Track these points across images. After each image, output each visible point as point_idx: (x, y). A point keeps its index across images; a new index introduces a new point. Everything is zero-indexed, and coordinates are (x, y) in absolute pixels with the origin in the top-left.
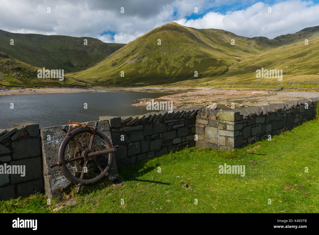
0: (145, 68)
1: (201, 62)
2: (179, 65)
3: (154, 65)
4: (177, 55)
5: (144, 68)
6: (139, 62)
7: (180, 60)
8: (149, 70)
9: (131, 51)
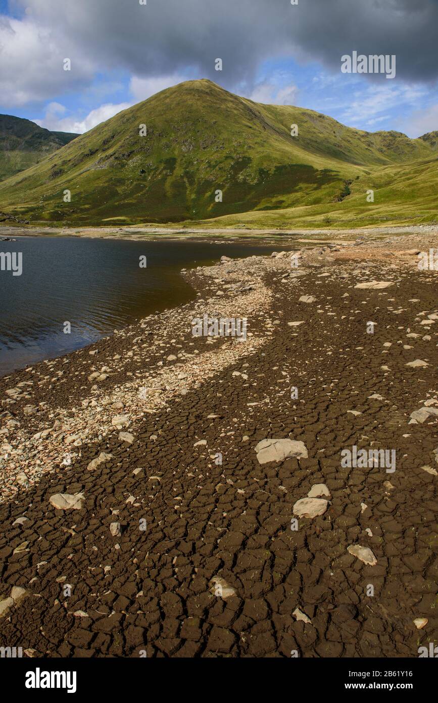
0: (135, 183)
1: (275, 171)
2: (222, 176)
3: (158, 175)
4: (215, 152)
5: (132, 183)
6: (120, 166)
7: (222, 165)
8: (145, 186)
9: (100, 141)
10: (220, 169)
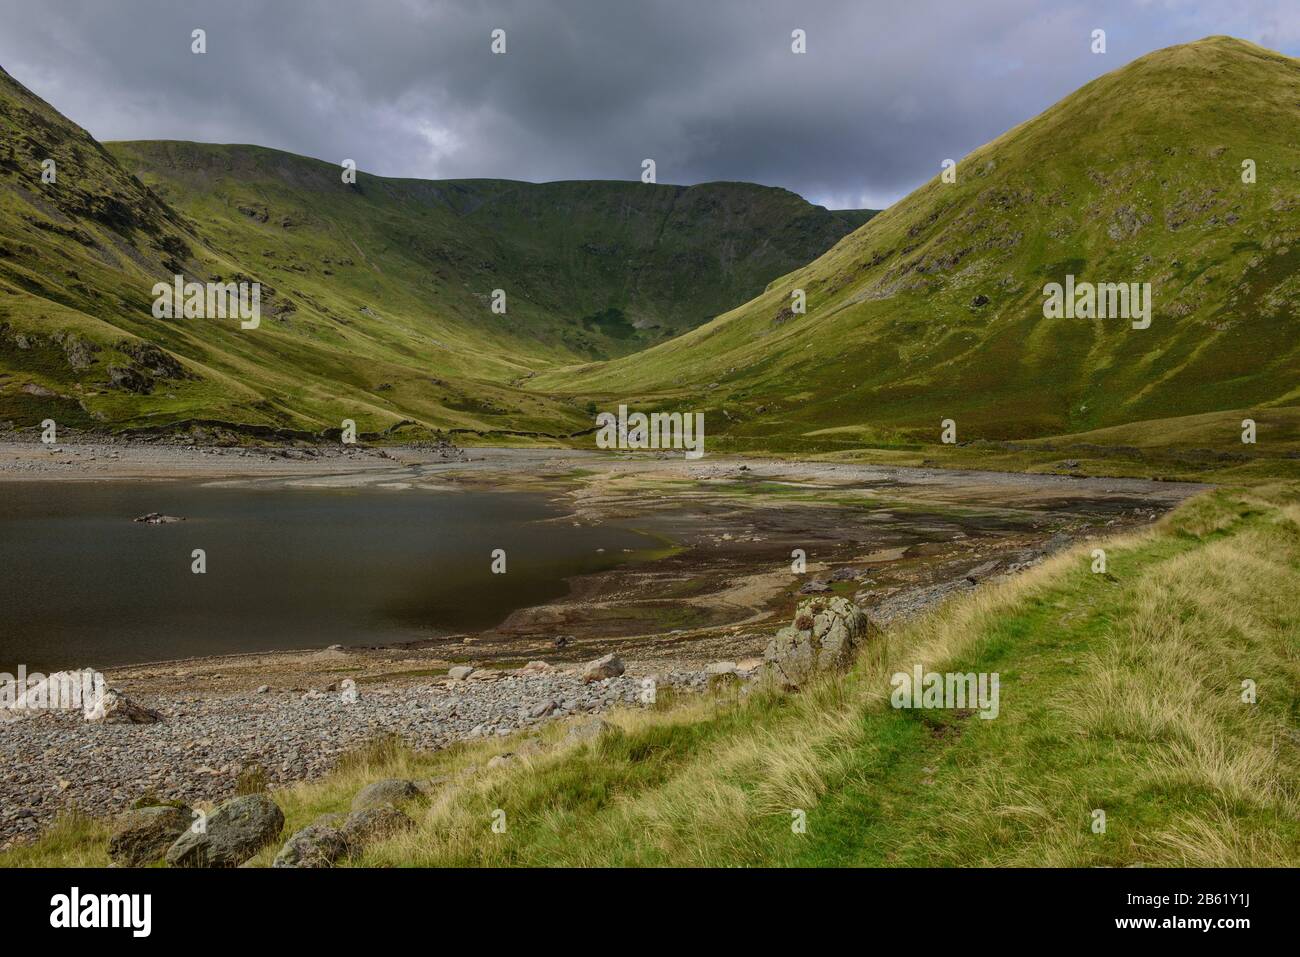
0: (951, 332)
2: (1211, 302)
3: (1021, 308)
4: (1208, 234)
5: (944, 331)
6: (926, 291)
8: (976, 339)
10: (1210, 280)
